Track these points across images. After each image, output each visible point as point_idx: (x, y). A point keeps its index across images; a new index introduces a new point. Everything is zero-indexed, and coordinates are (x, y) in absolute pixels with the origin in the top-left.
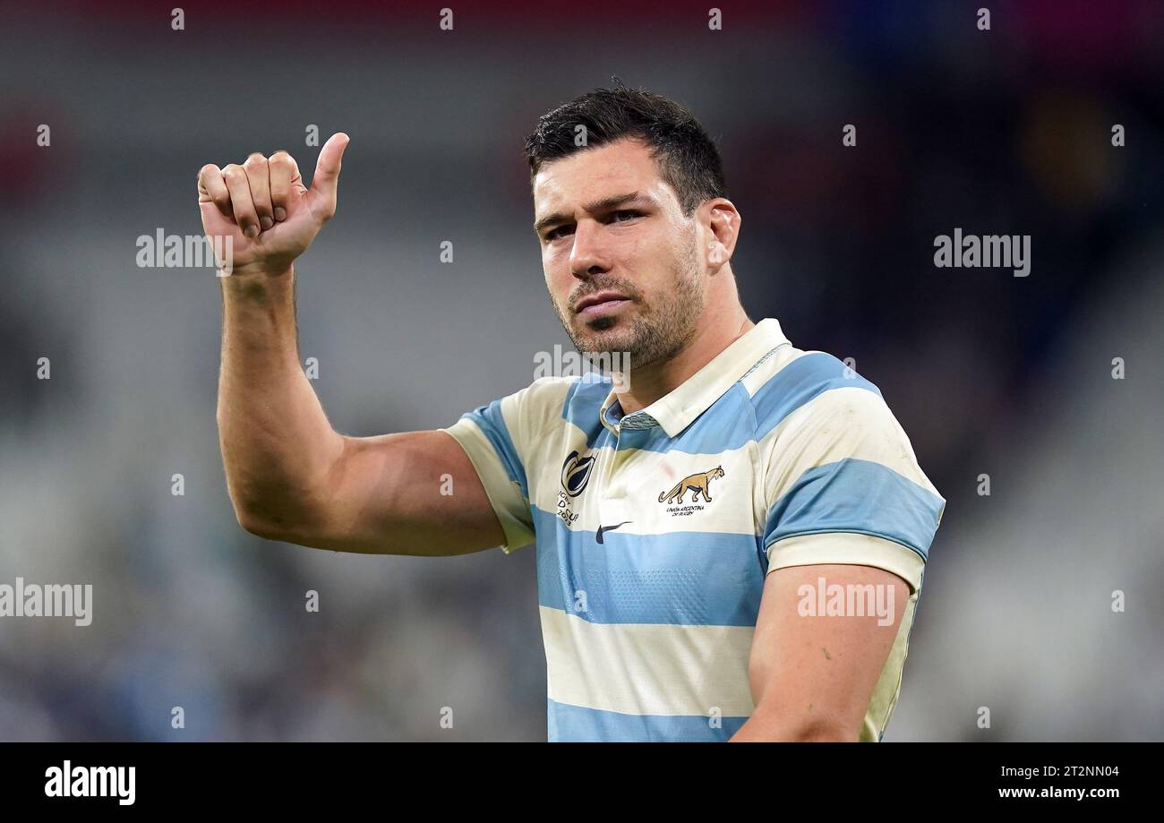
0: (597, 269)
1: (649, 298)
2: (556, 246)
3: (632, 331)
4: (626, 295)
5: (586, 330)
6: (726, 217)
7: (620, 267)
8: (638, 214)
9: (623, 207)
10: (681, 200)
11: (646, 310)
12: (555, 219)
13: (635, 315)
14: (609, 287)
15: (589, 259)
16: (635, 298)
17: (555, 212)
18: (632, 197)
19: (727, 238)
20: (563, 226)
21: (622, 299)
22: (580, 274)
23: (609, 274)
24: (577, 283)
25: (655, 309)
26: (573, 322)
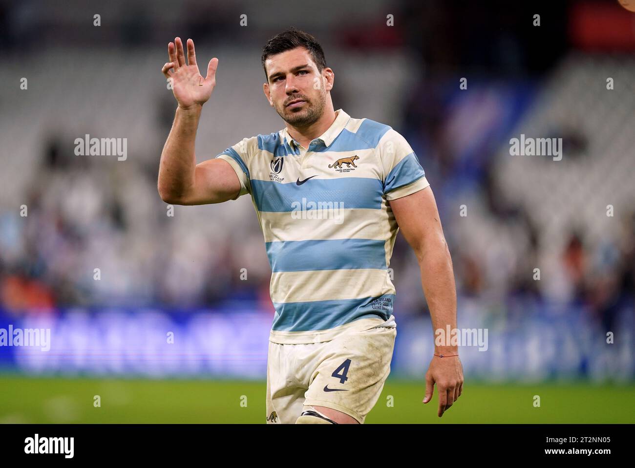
0: (295, 91)
1: (312, 101)
2: (277, 84)
3: (307, 112)
4: (305, 100)
5: (290, 112)
6: (330, 74)
7: (302, 91)
8: (307, 72)
9: (302, 69)
10: (318, 68)
11: (311, 105)
12: (278, 74)
13: (307, 106)
14: (299, 97)
15: (293, 88)
16: (308, 101)
17: (278, 72)
18: (306, 66)
19: (330, 81)
20: (280, 77)
21: (303, 101)
22: (288, 94)
23: (299, 93)
24: (287, 97)
25: (313, 104)
26: (284, 109)
